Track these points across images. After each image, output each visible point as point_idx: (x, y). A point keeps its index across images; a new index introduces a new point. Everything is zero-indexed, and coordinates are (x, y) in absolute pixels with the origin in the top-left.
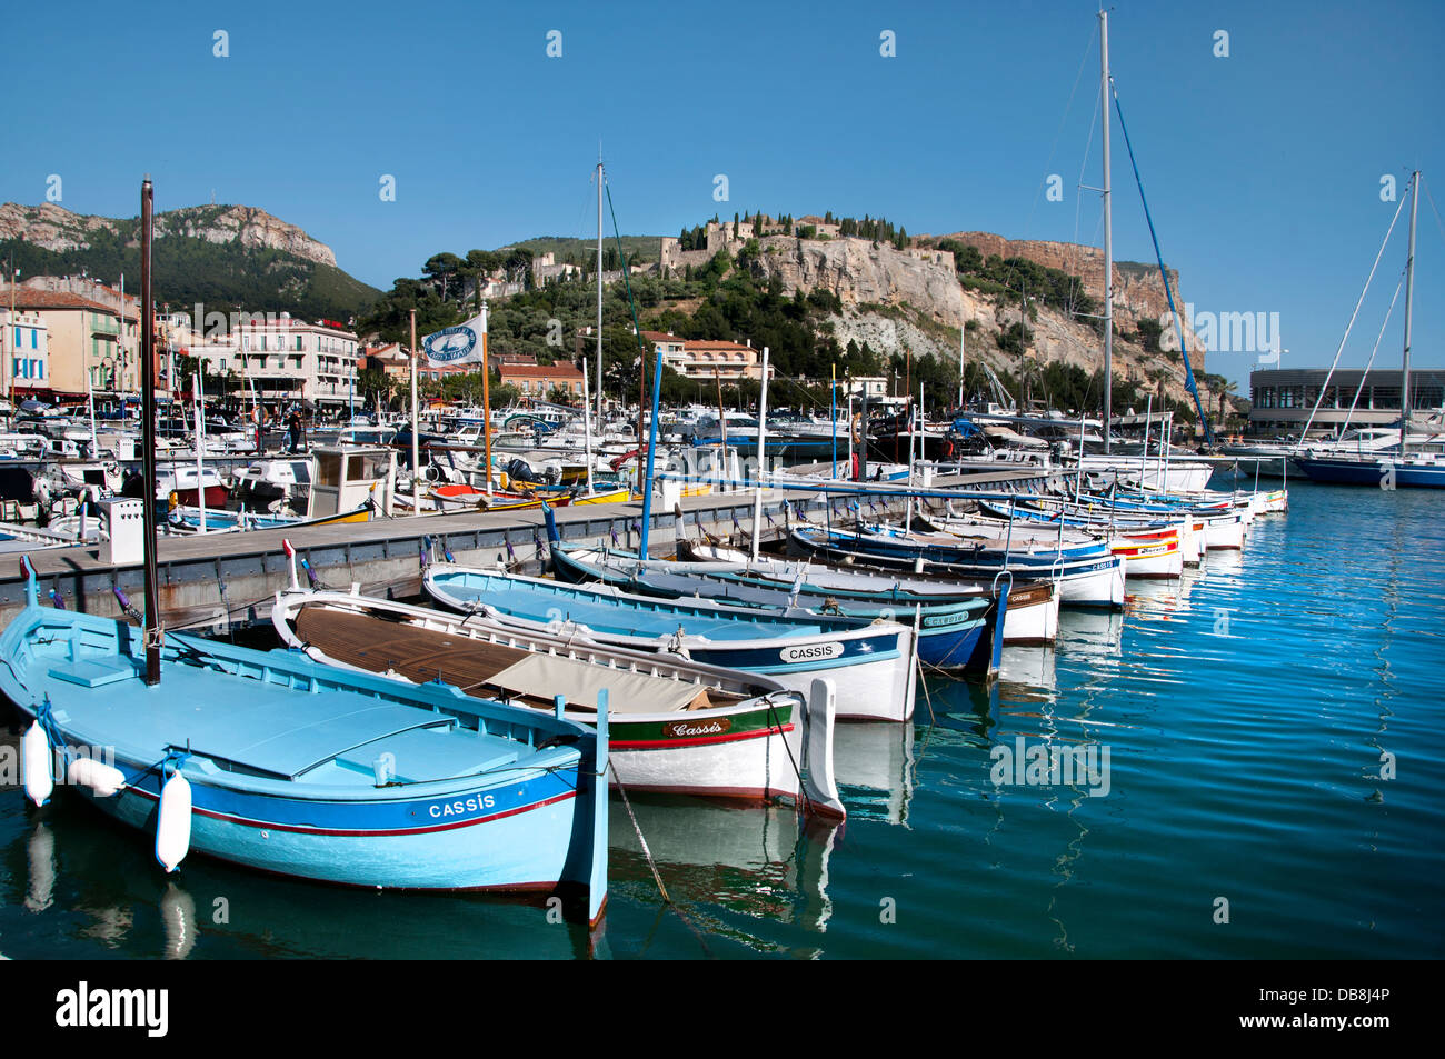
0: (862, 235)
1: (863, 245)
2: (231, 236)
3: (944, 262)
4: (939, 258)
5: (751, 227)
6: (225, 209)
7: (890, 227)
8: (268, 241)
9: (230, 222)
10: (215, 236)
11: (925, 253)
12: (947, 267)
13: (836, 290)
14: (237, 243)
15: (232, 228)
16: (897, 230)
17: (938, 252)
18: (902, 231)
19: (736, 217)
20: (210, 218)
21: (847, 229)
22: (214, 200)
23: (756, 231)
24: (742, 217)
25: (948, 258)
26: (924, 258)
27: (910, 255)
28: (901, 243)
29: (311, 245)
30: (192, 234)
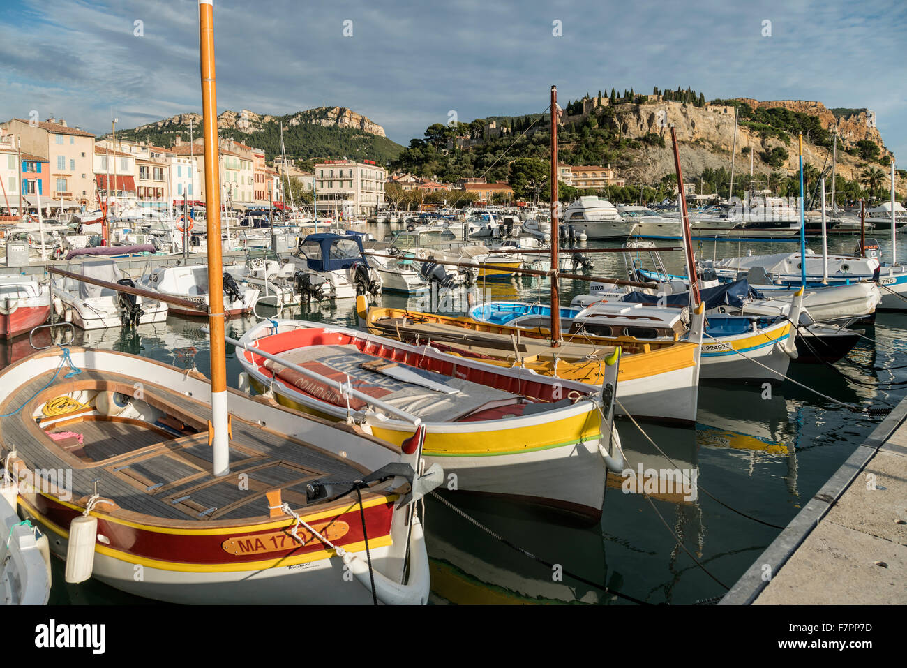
0: (676, 99)
1: (676, 105)
2: (332, 123)
3: (728, 113)
4: (725, 111)
5: (607, 100)
6: (330, 109)
7: (693, 94)
8: (351, 125)
9: (332, 116)
10: (324, 123)
11: (716, 108)
12: (730, 116)
13: (660, 133)
14: (335, 127)
15: (333, 119)
16: (698, 96)
17: (724, 107)
18: (702, 95)
19: (600, 93)
20: (323, 114)
21: (668, 96)
22: (325, 106)
23: (611, 100)
24: (603, 94)
25: (731, 110)
26: (715, 111)
27: (706, 109)
28: (699, 103)
29: (372, 126)
30: (314, 122)
